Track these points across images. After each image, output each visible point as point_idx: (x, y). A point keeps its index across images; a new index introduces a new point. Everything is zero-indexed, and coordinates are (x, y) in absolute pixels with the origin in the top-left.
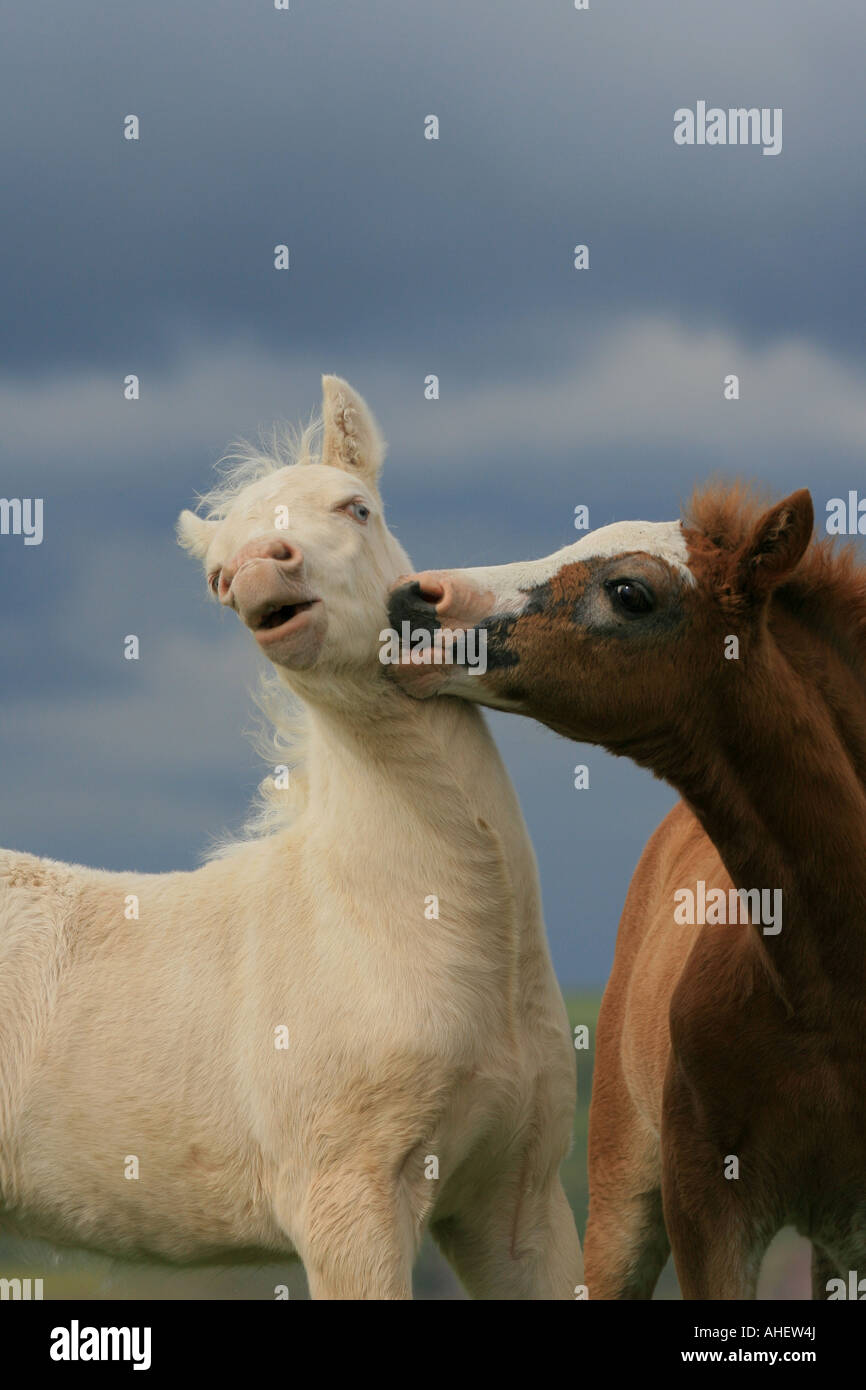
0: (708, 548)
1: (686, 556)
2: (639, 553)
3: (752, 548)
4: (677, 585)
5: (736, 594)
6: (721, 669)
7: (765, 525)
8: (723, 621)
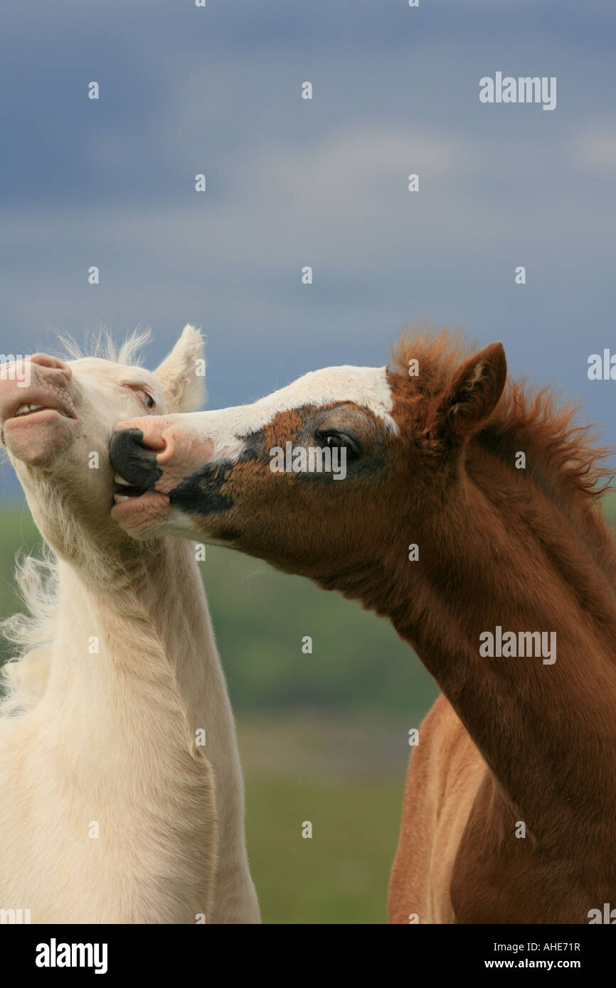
0: (410, 394)
1: (390, 405)
2: (348, 402)
3: (449, 399)
4: (382, 436)
5: (435, 438)
6: (418, 505)
7: (463, 376)
8: (422, 463)
